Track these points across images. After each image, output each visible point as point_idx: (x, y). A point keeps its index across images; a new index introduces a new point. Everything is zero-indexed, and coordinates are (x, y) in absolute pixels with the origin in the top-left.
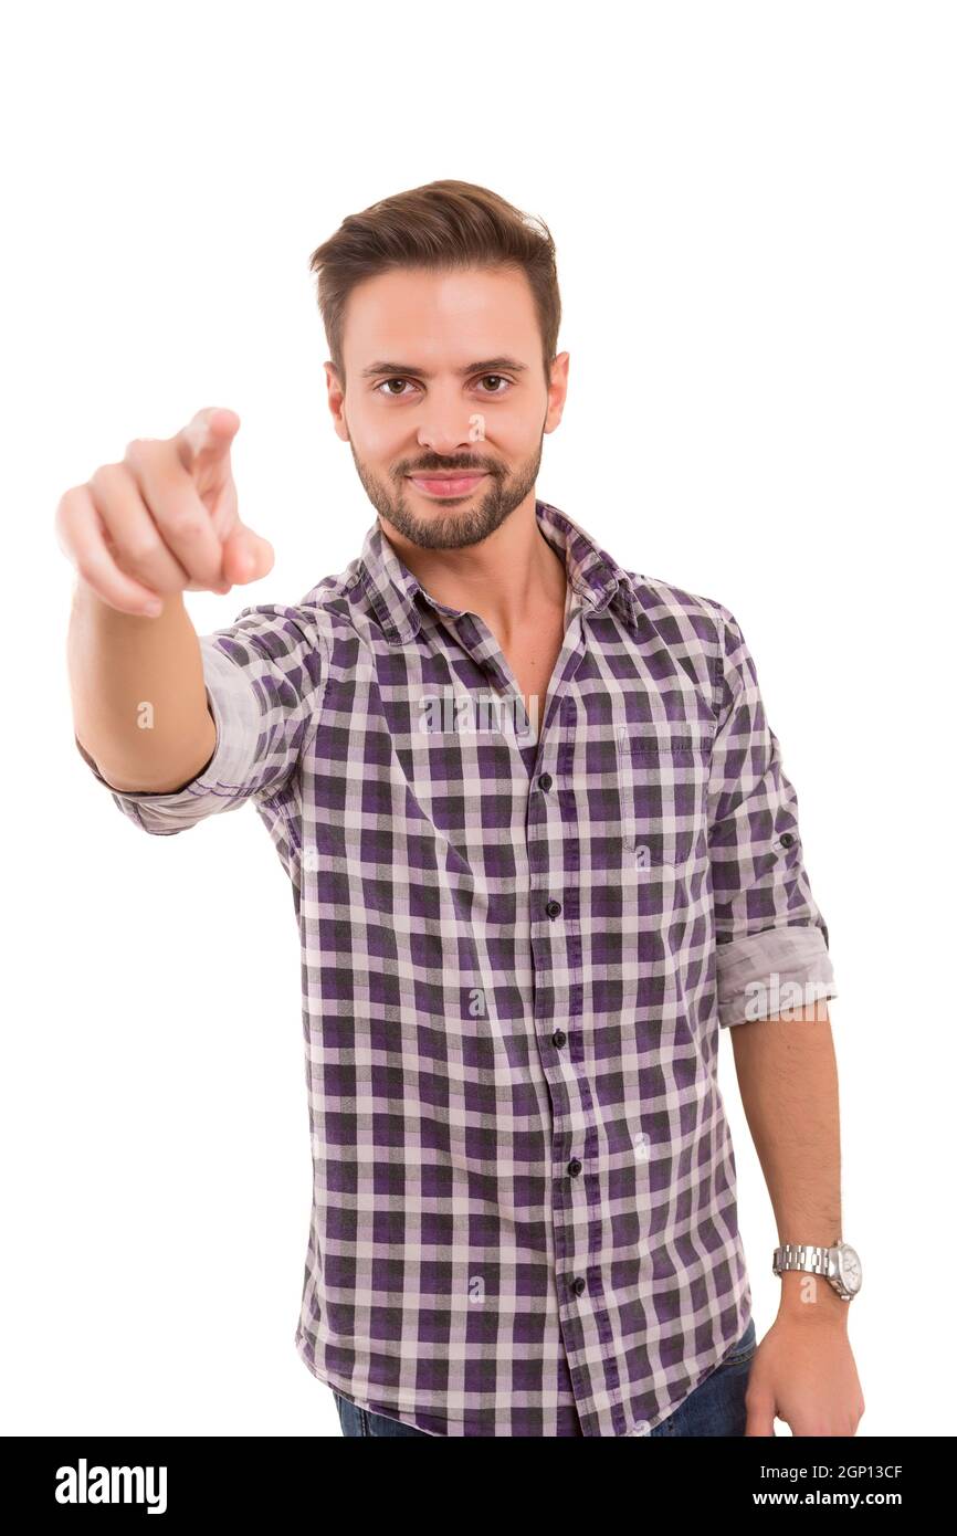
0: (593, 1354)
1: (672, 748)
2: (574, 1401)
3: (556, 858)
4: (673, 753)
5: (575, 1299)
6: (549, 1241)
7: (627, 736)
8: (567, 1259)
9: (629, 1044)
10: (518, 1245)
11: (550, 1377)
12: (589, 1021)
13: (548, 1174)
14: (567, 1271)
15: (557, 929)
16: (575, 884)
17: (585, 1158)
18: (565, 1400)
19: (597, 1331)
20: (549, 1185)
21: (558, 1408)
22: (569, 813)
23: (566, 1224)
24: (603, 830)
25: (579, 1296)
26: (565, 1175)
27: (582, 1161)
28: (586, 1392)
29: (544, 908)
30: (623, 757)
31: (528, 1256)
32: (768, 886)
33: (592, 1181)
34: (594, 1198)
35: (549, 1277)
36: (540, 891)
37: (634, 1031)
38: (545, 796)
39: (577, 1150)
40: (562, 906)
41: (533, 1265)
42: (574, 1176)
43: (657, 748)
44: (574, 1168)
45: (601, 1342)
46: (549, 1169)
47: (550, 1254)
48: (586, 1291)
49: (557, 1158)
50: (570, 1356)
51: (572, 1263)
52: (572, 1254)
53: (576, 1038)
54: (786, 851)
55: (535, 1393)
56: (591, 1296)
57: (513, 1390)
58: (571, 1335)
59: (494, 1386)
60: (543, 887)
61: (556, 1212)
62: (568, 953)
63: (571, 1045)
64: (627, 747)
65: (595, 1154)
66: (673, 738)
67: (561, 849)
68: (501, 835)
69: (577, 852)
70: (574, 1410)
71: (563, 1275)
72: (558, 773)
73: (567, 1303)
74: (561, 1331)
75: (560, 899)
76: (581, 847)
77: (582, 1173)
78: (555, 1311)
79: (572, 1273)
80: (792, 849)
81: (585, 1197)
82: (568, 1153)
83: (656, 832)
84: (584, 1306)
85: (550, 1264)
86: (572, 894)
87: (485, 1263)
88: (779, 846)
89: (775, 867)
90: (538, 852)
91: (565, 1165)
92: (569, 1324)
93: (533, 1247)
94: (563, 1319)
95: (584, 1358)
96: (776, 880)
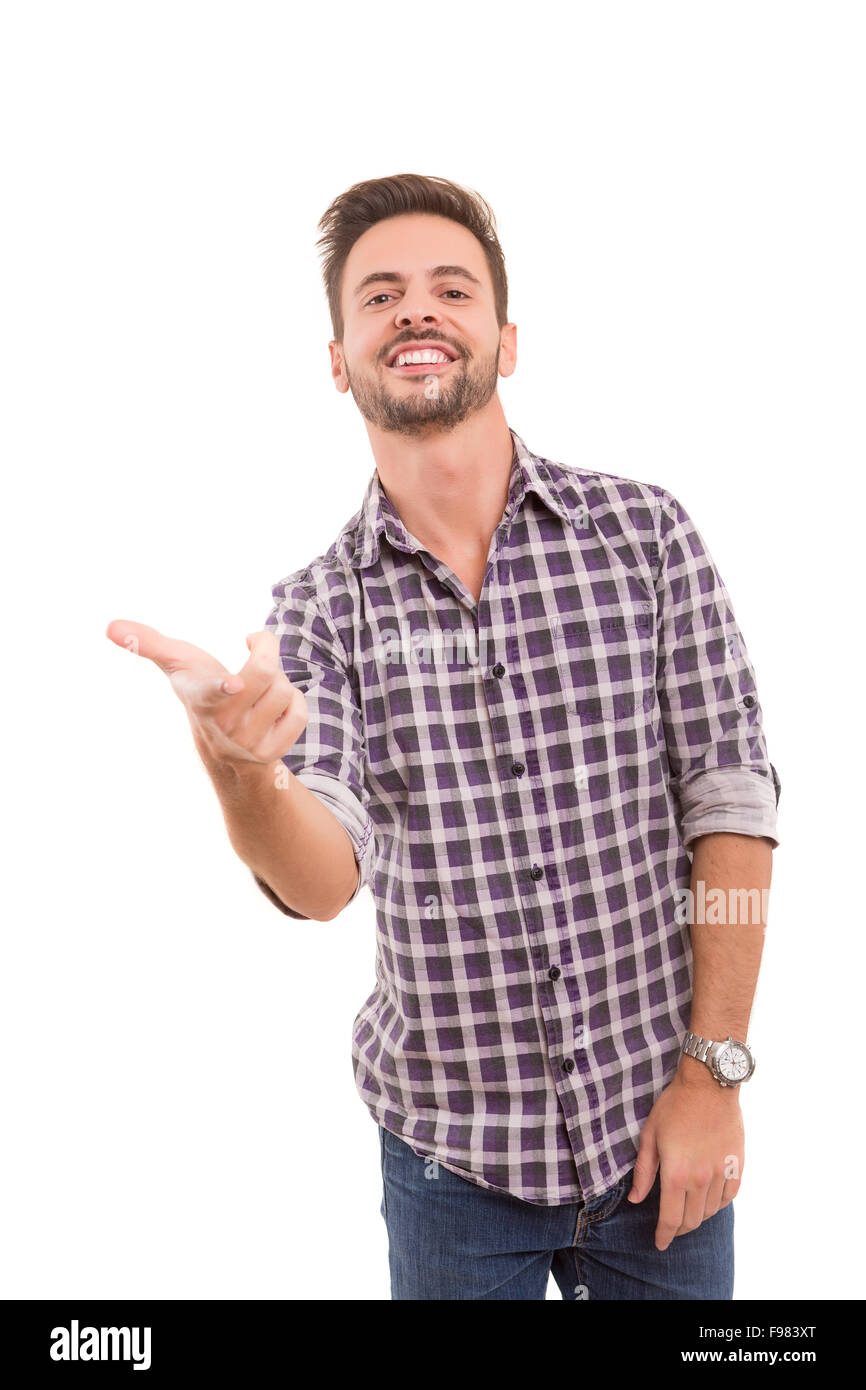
0: (584, 1117)
1: (602, 628)
2: (572, 1155)
3: (515, 729)
4: (603, 632)
5: (567, 1077)
6: (540, 1033)
7: (560, 623)
8: (557, 1045)
9: (596, 870)
10: (516, 1041)
11: (551, 1139)
12: (560, 855)
13: (533, 981)
14: (558, 1054)
15: (524, 785)
16: (533, 747)
17: (562, 964)
18: (564, 1155)
19: (587, 1100)
20: (534, 989)
21: (559, 1162)
22: (521, 692)
23: (554, 1018)
24: (548, 701)
25: (571, 1073)
26: (548, 979)
27: (560, 967)
28: (581, 1147)
29: (510, 769)
30: (558, 641)
31: (525, 1048)
32: (733, 739)
33: (571, 982)
34: (574, 996)
35: (545, 1061)
36: (505, 756)
37: (598, 858)
38: (500, 680)
39: (555, 959)
40: (526, 767)
41: (530, 1054)
42: (556, 980)
43: (587, 629)
44: (554, 974)
45: (591, 1108)
46: (533, 976)
47: (542, 1043)
48: (576, 1070)
49: (538, 967)
50: (568, 1121)
51: (561, 1048)
52: (561, 1041)
53: (551, 870)
54: (748, 710)
55: (539, 1151)
56: (580, 1073)
57: (522, 1151)
58: (567, 1106)
59: (507, 1147)
60: (507, 753)
61: (543, 1009)
62: (534, 802)
63: (548, 876)
64: (561, 632)
65: (570, 960)
66: (602, 620)
67: (518, 721)
68: (468, 715)
69: (531, 722)
70: (573, 1162)
71: (556, 1058)
72: (509, 662)
73: (561, 1080)
74: (559, 1103)
75: (523, 761)
76: (533, 717)
77: (561, 977)
78: (553, 1088)
79: (562, 1055)
80: (753, 709)
81: (567, 995)
82: (547, 961)
83: (594, 696)
84: (576, 1081)
85: (543, 1051)
86: (532, 755)
87: (492, 1058)
88: (742, 705)
89: (739, 722)
90: (499, 727)
91: (546, 971)
92: (566, 1095)
93: (529, 1040)
94: (560, 1093)
95: (578, 1121)
96: (740, 734)
